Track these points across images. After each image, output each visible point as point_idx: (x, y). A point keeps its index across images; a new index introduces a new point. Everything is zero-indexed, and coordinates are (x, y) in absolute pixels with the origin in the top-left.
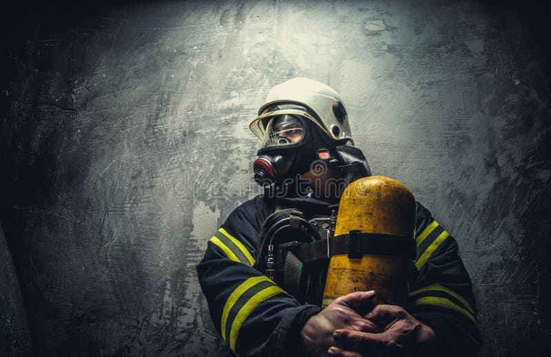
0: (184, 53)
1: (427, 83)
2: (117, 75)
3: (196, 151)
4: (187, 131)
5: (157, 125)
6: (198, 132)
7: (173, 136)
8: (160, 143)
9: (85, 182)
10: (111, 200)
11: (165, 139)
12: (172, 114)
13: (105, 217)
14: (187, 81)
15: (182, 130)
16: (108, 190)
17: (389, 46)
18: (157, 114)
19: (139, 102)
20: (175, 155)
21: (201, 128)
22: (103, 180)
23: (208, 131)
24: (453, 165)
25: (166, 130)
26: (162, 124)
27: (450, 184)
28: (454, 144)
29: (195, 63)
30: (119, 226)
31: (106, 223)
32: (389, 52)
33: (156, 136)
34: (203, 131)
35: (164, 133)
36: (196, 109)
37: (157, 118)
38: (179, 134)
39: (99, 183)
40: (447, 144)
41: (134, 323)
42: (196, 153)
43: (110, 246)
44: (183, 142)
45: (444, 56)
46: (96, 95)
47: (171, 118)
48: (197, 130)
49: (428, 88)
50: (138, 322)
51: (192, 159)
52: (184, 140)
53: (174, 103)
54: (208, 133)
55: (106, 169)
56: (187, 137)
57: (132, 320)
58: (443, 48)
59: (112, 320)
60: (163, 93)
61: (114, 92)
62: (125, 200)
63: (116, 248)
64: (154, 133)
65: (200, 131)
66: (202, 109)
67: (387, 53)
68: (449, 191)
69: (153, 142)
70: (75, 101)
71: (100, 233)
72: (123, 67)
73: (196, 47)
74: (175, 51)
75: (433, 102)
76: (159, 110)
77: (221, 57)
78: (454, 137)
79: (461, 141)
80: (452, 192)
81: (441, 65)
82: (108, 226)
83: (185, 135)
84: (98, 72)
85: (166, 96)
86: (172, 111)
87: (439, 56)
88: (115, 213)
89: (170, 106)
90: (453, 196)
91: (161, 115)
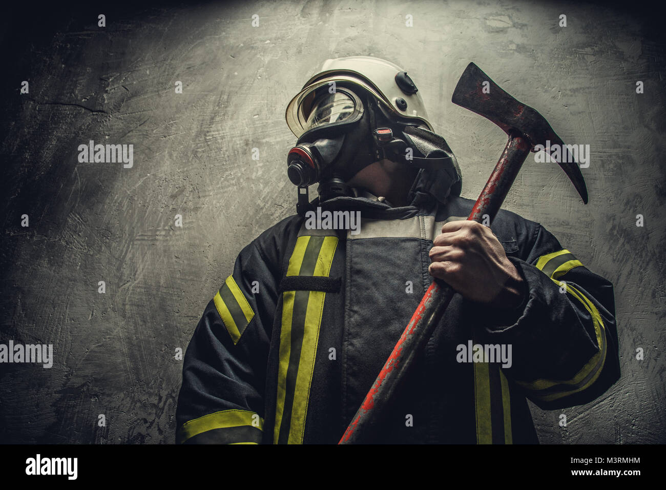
0: (253, 48)
1: (570, 90)
2: (164, 71)
3: (261, 164)
4: (251, 139)
5: (210, 132)
6: (264, 141)
7: (231, 145)
8: (213, 154)
9: (108, 201)
10: (139, 225)
11: (220, 149)
12: (232, 119)
13: (128, 246)
14: (254, 80)
15: (243, 137)
16: (136, 211)
17: (518, 45)
18: (212, 118)
19: (188, 104)
20: (231, 169)
21: (270, 136)
22: (131, 199)
23: (278, 139)
24: (612, 192)
25: (223, 138)
26: (218, 131)
27: (613, 217)
28: (612, 166)
29: (267, 59)
30: (146, 261)
31: (129, 255)
32: (520, 52)
33: (208, 145)
34: (271, 140)
35: (220, 141)
36: (265, 112)
37: (211, 123)
38: (239, 143)
39: (126, 203)
40: (603, 165)
41: (155, 400)
42: (261, 167)
43: (131, 288)
44: (244, 153)
45: (591, 59)
46: (135, 94)
47: (230, 123)
48: (264, 138)
49: (571, 96)
50: (160, 398)
51: (254, 174)
52: (245, 150)
53: (236, 106)
54: (278, 143)
55: (137, 185)
56: (250, 146)
57: (150, 394)
58: (588, 50)
59: (122, 395)
60: (222, 93)
61: (158, 91)
62: (158, 225)
63: (138, 290)
64: (206, 141)
65: (267, 139)
66: (272, 113)
67: (516, 54)
68: (609, 226)
69: (203, 152)
70: (106, 102)
71: (118, 269)
72: (172, 62)
73: (268, 41)
74: (242, 45)
75: (580, 113)
76: (216, 113)
77: (300, 52)
78: (610, 156)
79: (621, 161)
80: (614, 228)
81: (587, 69)
82: (131, 259)
83: (247, 145)
84: (140, 68)
85: (226, 97)
86: (232, 115)
87: (583, 58)
88: (144, 242)
89: (231, 109)
90: (615, 232)
91: (217, 119)
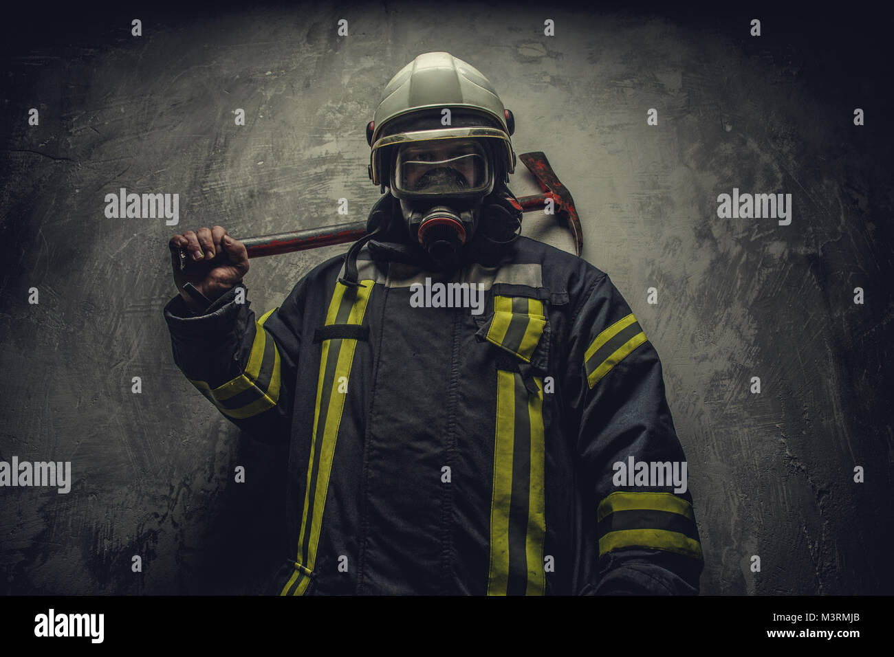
0: (251, 81)
1: (608, 127)
2: (144, 109)
3: (270, 219)
4: (256, 191)
5: (207, 182)
6: (272, 191)
7: (233, 197)
8: (212, 208)
9: (86, 268)
10: (129, 294)
11: (220, 202)
12: (232, 166)
13: (118, 319)
14: (256, 119)
15: (247, 188)
16: (124, 279)
17: (552, 77)
18: (208, 166)
19: (177, 149)
20: (236, 225)
21: (278, 186)
22: (116, 264)
23: (288, 189)
24: (652, 236)
25: (222, 189)
26: (216, 181)
27: (652, 262)
28: (651, 208)
29: (269, 94)
30: (142, 336)
31: (119, 331)
32: (554, 85)
33: (206, 198)
34: (280, 190)
35: (219, 193)
36: (270, 158)
37: (207, 172)
38: (242, 194)
39: (109, 269)
40: (642, 208)
41: (165, 491)
42: (271, 222)
43: (125, 368)
44: (250, 206)
45: (629, 92)
46: (109, 138)
47: (230, 171)
48: (272, 188)
49: (609, 133)
50: (172, 488)
51: (263, 230)
52: (250, 203)
53: (235, 151)
54: (288, 193)
55: (122, 248)
56: (256, 198)
57: (160, 485)
58: (627, 82)
59: (125, 489)
60: (218, 135)
61: (137, 134)
62: (153, 294)
63: (135, 369)
64: (203, 193)
65: (275, 190)
66: (279, 159)
67: (551, 87)
68: (648, 271)
69: (200, 206)
70: (71, 147)
71: (108, 347)
72: (152, 97)
73: (269, 73)
74: (238, 76)
75: (618, 152)
76: (211, 160)
77: (308, 86)
78: (650, 198)
79: (660, 203)
80: (652, 273)
81: (626, 104)
82: (123, 334)
83: (252, 196)
84: (112, 105)
85: (222, 141)
86: (232, 162)
87: (623, 92)
88: (136, 314)
89: (229, 155)
90: (654, 278)
91: (214, 167)
